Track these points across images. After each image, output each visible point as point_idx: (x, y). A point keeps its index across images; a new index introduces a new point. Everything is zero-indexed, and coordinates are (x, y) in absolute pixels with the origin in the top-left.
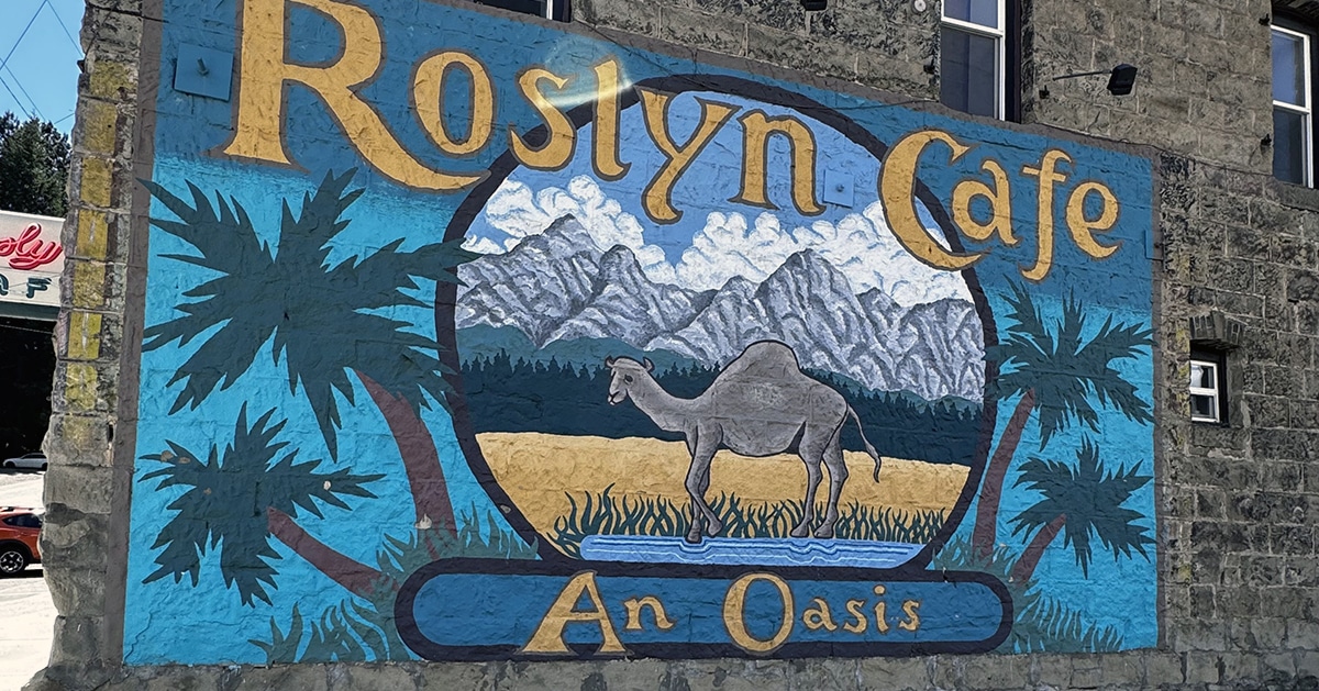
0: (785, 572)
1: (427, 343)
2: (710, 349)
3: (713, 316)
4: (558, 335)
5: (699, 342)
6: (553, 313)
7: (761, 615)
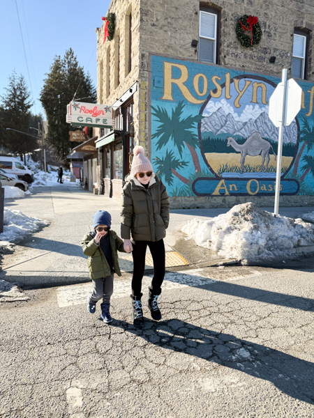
0: (258, 179)
1: (196, 135)
2: (246, 134)
3: (246, 127)
4: (219, 133)
5: (243, 133)
6: (218, 128)
7: (253, 188)
